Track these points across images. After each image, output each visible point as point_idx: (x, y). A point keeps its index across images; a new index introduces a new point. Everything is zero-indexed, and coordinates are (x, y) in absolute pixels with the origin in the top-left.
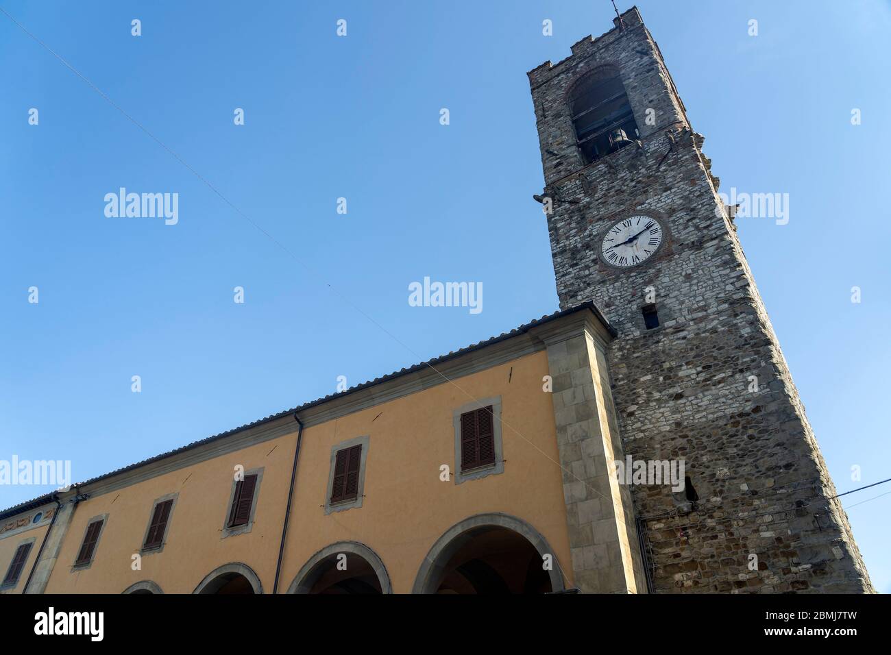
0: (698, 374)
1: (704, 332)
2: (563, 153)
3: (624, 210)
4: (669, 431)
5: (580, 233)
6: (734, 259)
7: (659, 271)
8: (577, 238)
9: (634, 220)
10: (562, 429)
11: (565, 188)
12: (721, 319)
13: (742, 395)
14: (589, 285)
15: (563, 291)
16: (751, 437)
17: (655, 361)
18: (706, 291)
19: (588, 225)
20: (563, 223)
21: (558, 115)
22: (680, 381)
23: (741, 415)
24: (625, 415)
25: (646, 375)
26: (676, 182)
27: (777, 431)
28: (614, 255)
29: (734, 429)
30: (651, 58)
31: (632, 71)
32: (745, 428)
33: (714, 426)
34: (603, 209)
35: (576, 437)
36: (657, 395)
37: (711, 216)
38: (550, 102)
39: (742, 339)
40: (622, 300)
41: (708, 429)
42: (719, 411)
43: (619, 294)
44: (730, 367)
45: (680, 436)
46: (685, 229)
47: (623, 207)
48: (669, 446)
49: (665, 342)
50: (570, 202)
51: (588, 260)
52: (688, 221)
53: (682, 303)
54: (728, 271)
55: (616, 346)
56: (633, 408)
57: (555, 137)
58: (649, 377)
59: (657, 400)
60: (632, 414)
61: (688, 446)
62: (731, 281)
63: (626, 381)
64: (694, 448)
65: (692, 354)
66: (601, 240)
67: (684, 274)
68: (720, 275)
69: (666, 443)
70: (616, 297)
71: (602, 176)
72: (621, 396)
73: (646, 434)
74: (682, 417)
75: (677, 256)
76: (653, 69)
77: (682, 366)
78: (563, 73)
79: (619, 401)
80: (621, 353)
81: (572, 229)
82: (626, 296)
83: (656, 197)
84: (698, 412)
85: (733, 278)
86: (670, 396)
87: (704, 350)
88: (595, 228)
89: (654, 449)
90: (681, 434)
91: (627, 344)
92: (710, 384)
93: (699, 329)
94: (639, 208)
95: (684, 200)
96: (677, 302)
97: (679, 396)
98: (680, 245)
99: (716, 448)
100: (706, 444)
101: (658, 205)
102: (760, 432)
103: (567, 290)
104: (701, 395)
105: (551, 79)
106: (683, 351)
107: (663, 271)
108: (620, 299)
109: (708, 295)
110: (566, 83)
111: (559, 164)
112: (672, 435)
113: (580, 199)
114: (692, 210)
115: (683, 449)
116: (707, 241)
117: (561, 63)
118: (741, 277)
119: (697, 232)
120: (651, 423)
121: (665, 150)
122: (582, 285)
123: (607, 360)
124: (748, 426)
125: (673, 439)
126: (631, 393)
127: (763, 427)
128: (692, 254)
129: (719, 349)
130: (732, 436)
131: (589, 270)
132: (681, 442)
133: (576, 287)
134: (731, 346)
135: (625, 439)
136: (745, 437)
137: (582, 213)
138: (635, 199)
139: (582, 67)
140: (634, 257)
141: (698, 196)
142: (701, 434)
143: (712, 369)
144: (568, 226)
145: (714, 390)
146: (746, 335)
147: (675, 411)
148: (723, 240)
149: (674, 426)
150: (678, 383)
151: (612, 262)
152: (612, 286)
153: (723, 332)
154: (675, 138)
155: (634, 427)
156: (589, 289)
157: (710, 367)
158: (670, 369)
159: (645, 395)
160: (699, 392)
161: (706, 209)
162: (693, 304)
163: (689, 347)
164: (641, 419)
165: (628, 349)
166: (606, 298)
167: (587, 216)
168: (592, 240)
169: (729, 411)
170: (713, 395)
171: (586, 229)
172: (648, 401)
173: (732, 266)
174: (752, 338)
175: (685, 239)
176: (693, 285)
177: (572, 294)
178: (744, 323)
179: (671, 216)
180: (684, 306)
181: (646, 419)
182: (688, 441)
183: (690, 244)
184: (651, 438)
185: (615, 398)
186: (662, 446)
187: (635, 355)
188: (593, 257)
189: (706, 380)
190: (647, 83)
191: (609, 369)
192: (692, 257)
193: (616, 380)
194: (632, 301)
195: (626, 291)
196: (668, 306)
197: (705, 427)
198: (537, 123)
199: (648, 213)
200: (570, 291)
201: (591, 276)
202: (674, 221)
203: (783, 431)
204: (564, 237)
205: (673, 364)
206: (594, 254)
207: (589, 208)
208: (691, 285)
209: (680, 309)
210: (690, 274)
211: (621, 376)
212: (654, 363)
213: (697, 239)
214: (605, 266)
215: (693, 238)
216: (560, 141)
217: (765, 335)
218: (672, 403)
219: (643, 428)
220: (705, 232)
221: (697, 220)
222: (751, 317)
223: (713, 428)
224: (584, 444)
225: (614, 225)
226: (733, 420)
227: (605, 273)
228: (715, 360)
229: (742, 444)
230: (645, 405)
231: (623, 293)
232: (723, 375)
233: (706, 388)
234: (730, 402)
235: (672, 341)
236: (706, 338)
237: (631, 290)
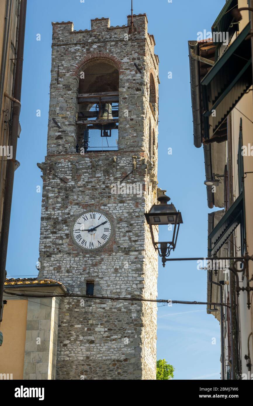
0: (105, 332)
1: (114, 308)
2: (65, 128)
3: (93, 204)
4: (82, 360)
5: (62, 209)
6: (141, 269)
7: (102, 259)
8: (60, 211)
9: (98, 215)
10: (28, 353)
11: (60, 165)
12: (125, 303)
13: (122, 351)
14: (60, 251)
15: (43, 250)
16: (119, 373)
17: (85, 317)
18: (123, 283)
19: (69, 204)
20: (53, 195)
21: (67, 87)
22: (95, 333)
23: (118, 361)
24: (62, 345)
25: (79, 324)
26: (128, 199)
27: (131, 373)
28: (79, 236)
29: (113, 367)
30: (142, 78)
31: (128, 80)
32: (118, 368)
33: (104, 363)
34: (81, 197)
35: (35, 360)
36: (81, 338)
37: (139, 234)
38: (64, 68)
39: (131, 319)
40: (77, 271)
41: (101, 364)
42: (109, 356)
43: (76, 266)
44: (121, 333)
45: (87, 364)
46: (124, 236)
47: (93, 202)
48: (80, 368)
49: (94, 308)
50: (61, 180)
51: (63, 232)
52: (127, 232)
53: (109, 286)
54: (137, 275)
55: (67, 301)
56: (67, 342)
57: (61, 108)
58: (80, 326)
59: (81, 341)
60: (65, 345)
61: (89, 370)
62: (137, 282)
63: (67, 325)
64: (92, 372)
65: (105, 319)
66: (74, 221)
67: (115, 267)
68: (132, 276)
69: (79, 366)
70: (74, 267)
71: (86, 168)
72: (63, 333)
73: (71, 359)
74: (91, 354)
75: (114, 254)
76: (140, 90)
77: (98, 325)
78: (80, 44)
79: (60, 335)
80: (68, 306)
81: (58, 202)
82: (80, 270)
83: (114, 205)
84: (99, 353)
85: (138, 281)
86: (88, 340)
87: (111, 319)
88: (74, 210)
89: (72, 368)
90: (88, 363)
91: (73, 301)
92: (108, 340)
93: (112, 306)
94: (102, 207)
95: (129, 215)
96: (106, 284)
97: (92, 342)
98: (118, 247)
99: (102, 375)
100: (98, 372)
101: (114, 211)
102: (124, 372)
103: (46, 250)
104: (103, 345)
105: (70, 44)
106: (101, 316)
107: (104, 261)
108: (76, 270)
109: (123, 286)
110: (80, 56)
111: (59, 137)
112: (83, 363)
113: (68, 179)
114: (131, 225)
115: (86, 371)
116: (132, 251)
117: (81, 32)
118: (141, 282)
119: (129, 242)
120: (74, 353)
121: (129, 169)
122: (56, 250)
123: (60, 308)
124: (120, 367)
125: (83, 365)
126: (68, 333)
127: (126, 369)
128: (122, 256)
129: (119, 321)
130: (111, 371)
131: (62, 241)
132: (86, 368)
133: (51, 250)
134: (125, 321)
135: (59, 359)
136: (116, 373)
137: (67, 192)
138: (102, 200)
139: (95, 49)
140: (91, 243)
141: (137, 217)
142: (97, 366)
143: (112, 332)
144: (56, 199)
145: (109, 344)
146: (133, 318)
147: (88, 350)
148: (140, 254)
149: (85, 358)
150: (94, 334)
151: (77, 241)
152: (73, 259)
153: (124, 312)
154: (137, 164)
155: (65, 353)
156: (60, 255)
157: (112, 330)
158: (92, 325)
159: (75, 336)
160: (102, 342)
161: (138, 228)
162: (114, 289)
163: (105, 314)
164: (70, 349)
165: (73, 305)
166: (68, 266)
167: (70, 197)
168: (69, 218)
169: (113, 357)
170: (108, 346)
171: (67, 207)
172: (76, 340)
173: (140, 273)
174: (136, 320)
175: (122, 244)
176: (117, 276)
177: (48, 254)
178: (135, 310)
179: (118, 223)
180: (109, 288)
181: (72, 350)
182: (90, 368)
183: (123, 248)
184: (72, 362)
185: (59, 333)
186: (77, 367)
187: (76, 310)
188: (67, 232)
189: (107, 337)
190: (133, 101)
191: (59, 314)
192: (122, 258)
193: (62, 322)
194: (82, 274)
195: (81, 265)
196: (101, 285)
197: (100, 363)
198: (51, 85)
199: (107, 214)
200: (47, 252)
201: (62, 246)
202: (119, 228)
203: (133, 374)
204: (51, 207)
205: (94, 322)
206: (68, 230)
207: (72, 191)
208: (116, 276)
209: (107, 290)
210: (118, 269)
211: (65, 321)
212: (85, 319)
213: (128, 246)
214: (73, 242)
215: (126, 245)
216: (64, 116)
217: (142, 321)
218: (87, 345)
219: (69, 355)
220: (133, 244)
221: (131, 234)
222: (139, 308)
223: (103, 364)
224: (38, 365)
225: (84, 213)
226: (113, 363)
227: (71, 247)
228: (115, 326)
229: (114, 376)
230: (74, 342)
231: (79, 266)
232: (116, 337)
233: (106, 341)
234: (115, 352)
235: (97, 308)
236: (115, 312)
237: (83, 266)
